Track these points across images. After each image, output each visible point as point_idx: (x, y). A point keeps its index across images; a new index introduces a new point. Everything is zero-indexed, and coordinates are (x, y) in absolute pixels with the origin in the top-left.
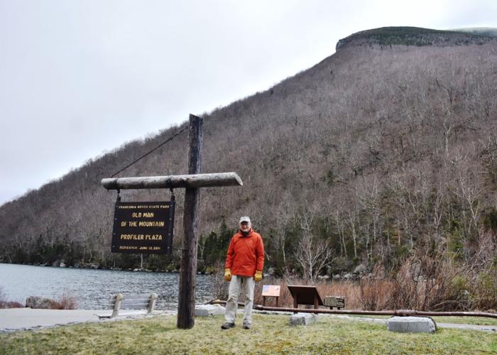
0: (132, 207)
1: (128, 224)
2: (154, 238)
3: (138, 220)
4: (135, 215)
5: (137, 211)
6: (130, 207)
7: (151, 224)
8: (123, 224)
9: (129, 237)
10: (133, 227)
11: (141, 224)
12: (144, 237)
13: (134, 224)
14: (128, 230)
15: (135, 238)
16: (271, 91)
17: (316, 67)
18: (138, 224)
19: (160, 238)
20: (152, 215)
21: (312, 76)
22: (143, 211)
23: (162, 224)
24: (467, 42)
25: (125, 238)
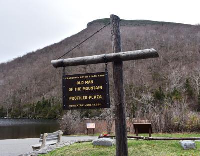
0: (76, 78)
1: (74, 90)
2: (95, 97)
3: (82, 86)
4: (79, 83)
5: (80, 80)
6: (74, 78)
7: (92, 88)
8: (71, 90)
9: (76, 98)
10: (78, 91)
11: (84, 88)
12: (88, 98)
13: (79, 89)
14: (75, 93)
15: (81, 98)
16: (61, 43)
17: (79, 33)
18: (82, 89)
19: (101, 97)
20: (92, 82)
21: (78, 36)
22: (85, 80)
23: (101, 87)
24: (139, 25)
25: (73, 99)
